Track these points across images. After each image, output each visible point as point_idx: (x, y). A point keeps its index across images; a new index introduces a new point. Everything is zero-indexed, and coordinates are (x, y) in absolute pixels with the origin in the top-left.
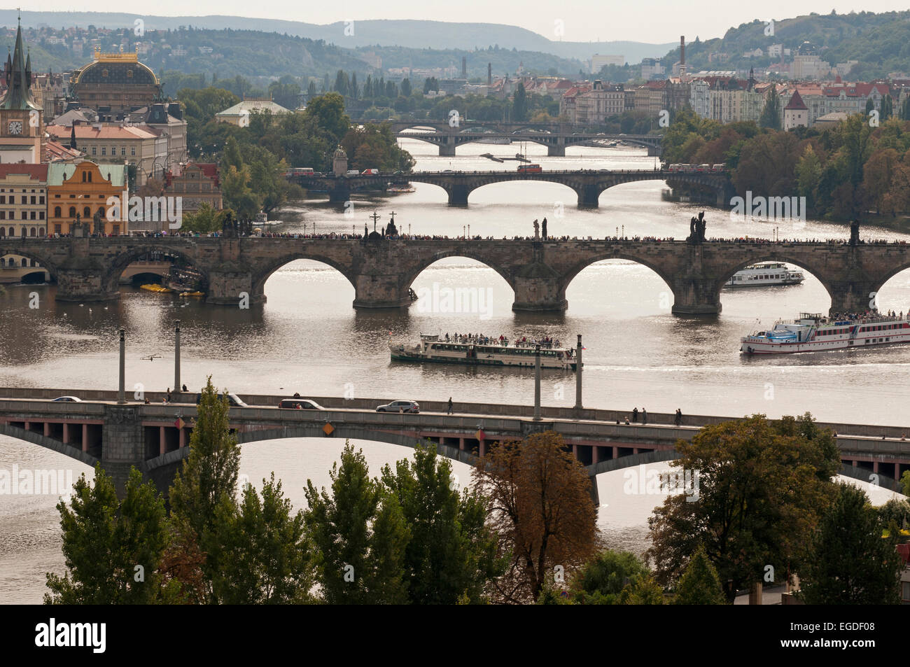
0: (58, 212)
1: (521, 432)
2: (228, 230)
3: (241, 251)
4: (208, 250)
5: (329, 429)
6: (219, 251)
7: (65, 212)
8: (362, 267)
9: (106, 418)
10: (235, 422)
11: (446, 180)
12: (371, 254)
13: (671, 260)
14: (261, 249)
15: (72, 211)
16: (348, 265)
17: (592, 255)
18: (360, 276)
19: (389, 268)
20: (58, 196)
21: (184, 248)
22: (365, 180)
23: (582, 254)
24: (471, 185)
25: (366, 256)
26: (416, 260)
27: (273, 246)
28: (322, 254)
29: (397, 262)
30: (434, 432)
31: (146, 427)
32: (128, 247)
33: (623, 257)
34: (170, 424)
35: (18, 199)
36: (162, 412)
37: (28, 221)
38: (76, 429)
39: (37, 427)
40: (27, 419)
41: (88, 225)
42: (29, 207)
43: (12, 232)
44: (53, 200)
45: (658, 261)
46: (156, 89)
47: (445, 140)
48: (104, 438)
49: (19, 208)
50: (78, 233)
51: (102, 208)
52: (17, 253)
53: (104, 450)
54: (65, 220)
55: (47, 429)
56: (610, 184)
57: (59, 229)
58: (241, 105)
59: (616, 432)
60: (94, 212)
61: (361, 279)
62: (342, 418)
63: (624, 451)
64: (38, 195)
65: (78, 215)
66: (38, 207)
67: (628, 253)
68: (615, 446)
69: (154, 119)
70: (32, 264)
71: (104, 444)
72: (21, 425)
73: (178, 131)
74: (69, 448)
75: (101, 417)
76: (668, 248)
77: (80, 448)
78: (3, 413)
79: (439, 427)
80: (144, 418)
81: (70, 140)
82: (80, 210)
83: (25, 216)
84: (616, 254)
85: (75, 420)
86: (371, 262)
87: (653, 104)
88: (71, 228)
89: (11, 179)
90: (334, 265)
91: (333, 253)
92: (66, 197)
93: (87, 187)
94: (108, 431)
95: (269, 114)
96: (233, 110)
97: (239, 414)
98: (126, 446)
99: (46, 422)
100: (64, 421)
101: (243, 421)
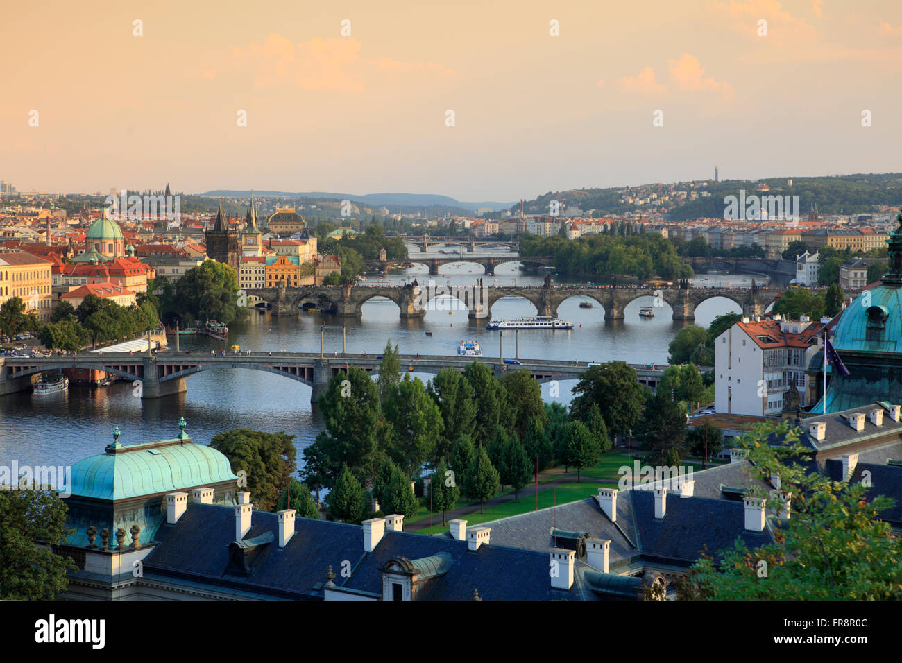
0: (270, 277)
1: (493, 369)
2: (346, 284)
5: (411, 368)
6: (342, 293)
7: (273, 277)
8: (403, 299)
9: (315, 365)
11: (428, 262)
12: (407, 294)
13: (536, 295)
14: (360, 292)
15: (277, 277)
16: (397, 299)
17: (502, 293)
20: (270, 270)
21: (327, 292)
23: (499, 293)
24: (439, 264)
25: (405, 295)
27: (365, 291)
28: (387, 294)
31: (332, 369)
32: (302, 292)
33: (516, 294)
34: (343, 367)
35: (253, 272)
36: (340, 362)
37: (258, 281)
38: (302, 370)
39: (285, 369)
40: (281, 365)
41: (284, 283)
42: (258, 275)
43: (250, 285)
44: (268, 272)
45: (530, 296)
46: (304, 224)
47: (423, 244)
48: (314, 373)
49: (253, 275)
50: (281, 286)
51: (289, 276)
52: (254, 295)
53: (314, 378)
54: (274, 281)
55: (289, 369)
56: (499, 263)
57: (270, 284)
58: (338, 230)
59: (535, 368)
60: (286, 277)
61: (403, 304)
62: (417, 364)
63: (539, 377)
64: (262, 270)
65: (279, 278)
66: (262, 275)
67: (517, 292)
68: (535, 374)
69: (305, 237)
70: (260, 299)
71: (314, 376)
72: (278, 368)
73: (313, 242)
74: (299, 378)
75: (313, 364)
76: (535, 290)
77: (304, 378)
78: (270, 363)
79: (459, 367)
80: (332, 364)
81: (269, 246)
82: (279, 276)
83: (256, 279)
84: (512, 292)
85: (302, 366)
86: (407, 297)
87: (510, 229)
88: (277, 284)
89: (250, 263)
90: (391, 298)
91: (391, 294)
92: (273, 271)
93: (282, 266)
94: (316, 371)
95: (350, 234)
96: (334, 232)
97: (373, 363)
98: (324, 377)
99: (289, 366)
100: (297, 366)
101: (374, 366)
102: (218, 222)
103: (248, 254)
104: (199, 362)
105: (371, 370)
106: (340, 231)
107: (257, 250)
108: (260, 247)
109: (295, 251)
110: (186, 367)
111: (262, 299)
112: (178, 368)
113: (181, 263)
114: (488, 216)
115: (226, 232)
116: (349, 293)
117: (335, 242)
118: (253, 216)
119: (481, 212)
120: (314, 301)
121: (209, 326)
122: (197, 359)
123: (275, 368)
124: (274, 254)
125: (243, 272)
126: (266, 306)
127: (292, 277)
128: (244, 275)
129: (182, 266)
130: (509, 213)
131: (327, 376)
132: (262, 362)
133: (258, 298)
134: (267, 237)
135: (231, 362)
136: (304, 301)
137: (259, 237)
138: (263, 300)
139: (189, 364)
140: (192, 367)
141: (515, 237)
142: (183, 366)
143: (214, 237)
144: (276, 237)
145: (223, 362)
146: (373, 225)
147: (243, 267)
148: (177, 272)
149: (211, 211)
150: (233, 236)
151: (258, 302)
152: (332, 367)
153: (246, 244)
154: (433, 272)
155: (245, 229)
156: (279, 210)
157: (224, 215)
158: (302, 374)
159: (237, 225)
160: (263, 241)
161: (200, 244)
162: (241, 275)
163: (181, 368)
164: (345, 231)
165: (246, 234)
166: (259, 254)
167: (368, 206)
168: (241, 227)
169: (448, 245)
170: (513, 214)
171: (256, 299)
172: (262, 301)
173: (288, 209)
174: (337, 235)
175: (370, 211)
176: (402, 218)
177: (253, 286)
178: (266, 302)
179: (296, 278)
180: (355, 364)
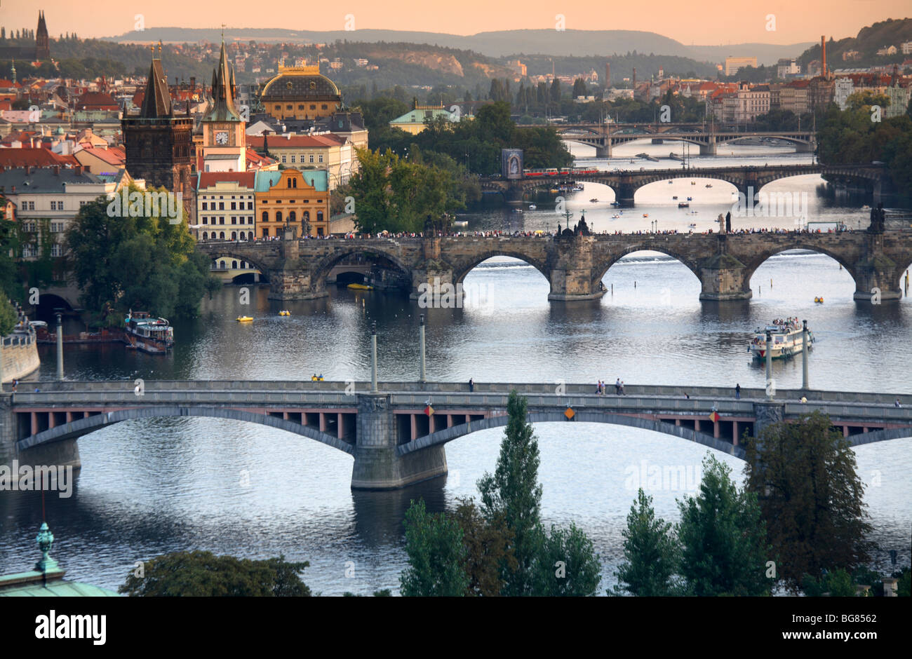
0: (265, 216)
1: (753, 414)
2: (429, 230)
3: (442, 250)
4: (410, 250)
5: (570, 414)
6: (421, 250)
7: (272, 217)
8: (557, 262)
9: (359, 407)
10: (481, 409)
11: (613, 179)
12: (565, 250)
13: (852, 249)
14: (460, 247)
15: (279, 216)
16: (543, 261)
17: (775, 246)
18: (555, 271)
19: (582, 263)
20: (265, 202)
21: (388, 248)
22: (537, 181)
23: (767, 245)
24: (637, 183)
25: (560, 252)
26: (607, 255)
27: (471, 245)
28: (518, 251)
29: (589, 257)
30: (671, 415)
31: (397, 415)
32: (335, 248)
33: (805, 247)
34: (420, 412)
35: (228, 206)
36: (413, 400)
37: (238, 226)
39: (295, 417)
40: (286, 410)
41: (295, 228)
42: (238, 212)
43: (222, 235)
44: (260, 206)
45: (839, 251)
46: (338, 99)
47: (602, 141)
48: (358, 426)
49: (228, 213)
50: (288, 236)
51: (306, 213)
52: (230, 255)
53: (358, 437)
54: (272, 225)
55: (304, 418)
56: (770, 179)
57: (266, 232)
58: (413, 113)
59: (846, 412)
60: (299, 216)
61: (555, 273)
62: (583, 403)
63: (855, 431)
64: (246, 201)
65: (284, 217)
66: (247, 212)
67: (810, 243)
68: (845, 424)
69: (338, 127)
70: (243, 266)
71: (358, 431)
72: (280, 415)
73: (360, 138)
74: (325, 436)
75: (355, 405)
76: (849, 238)
77: (336, 436)
78: (263, 404)
79: (675, 410)
80: (396, 406)
81: (261, 150)
82: (286, 215)
83: (234, 221)
84: (798, 244)
85: (331, 410)
86: (565, 257)
87: (798, 101)
88: (280, 231)
89: (221, 187)
90: (529, 261)
91: (529, 250)
92: (272, 202)
93: (292, 193)
94: (362, 420)
95: (442, 120)
96: (406, 118)
97: (485, 401)
98: (379, 433)
99: (303, 411)
100: (321, 411)
101: (488, 407)
102: (149, 97)
103: (215, 167)
104: (107, 403)
105: (481, 417)
106: (420, 115)
107: (236, 157)
108: (243, 151)
109: (321, 160)
110: (78, 416)
111: (247, 265)
112: (61, 418)
113: (69, 189)
114: (748, 76)
115: (166, 119)
116: (437, 251)
117: (408, 137)
118: (226, 82)
119: (731, 67)
120: (365, 269)
121: (133, 325)
122: (104, 398)
123: (274, 414)
124: (274, 167)
125: (205, 206)
126: (257, 279)
127: (313, 217)
128: (209, 212)
129: (71, 194)
130: (794, 69)
131: (385, 432)
132: (246, 403)
133: (239, 262)
134: (259, 129)
135: (177, 403)
136: (340, 269)
137: (239, 130)
138: (251, 267)
139: (86, 409)
140: (92, 414)
141: (806, 121)
142: (73, 413)
143: (140, 131)
144: (279, 130)
145: (160, 403)
146: (491, 102)
147: (206, 195)
148: (61, 208)
149: (138, 74)
150: (183, 127)
151: (239, 272)
152: (396, 412)
153: (211, 145)
154: (624, 200)
155: (209, 111)
156: (283, 70)
157: (164, 81)
158: (332, 429)
159: (194, 103)
160: (249, 139)
161: (111, 146)
162: (201, 213)
163: (69, 417)
164: (429, 115)
165: (210, 123)
166: (240, 166)
167: (485, 60)
168: (202, 108)
169: (657, 142)
170: (804, 70)
171: (234, 264)
172: (247, 270)
173: (306, 68)
174: (411, 124)
175: (486, 69)
176: (556, 81)
177: (228, 236)
178: (256, 272)
179: (320, 217)
180: (445, 406)
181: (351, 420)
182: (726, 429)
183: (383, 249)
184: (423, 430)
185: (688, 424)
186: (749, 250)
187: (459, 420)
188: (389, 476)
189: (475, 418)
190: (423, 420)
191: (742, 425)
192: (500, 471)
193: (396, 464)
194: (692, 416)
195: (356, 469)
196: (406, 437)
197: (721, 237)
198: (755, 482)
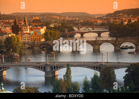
0: (32, 39)
1: (101, 65)
5: (75, 66)
7: (33, 39)
9: (45, 65)
13: (114, 42)
15: (34, 39)
23: (102, 42)
24: (84, 33)
30: (89, 66)
32: (42, 43)
34: (54, 66)
35: (26, 37)
36: (53, 64)
37: (28, 40)
38: (42, 67)
39: (37, 67)
40: (35, 66)
42: (28, 38)
44: (31, 37)
45: (112, 43)
46: (42, 22)
47: (79, 28)
49: (27, 39)
50: (35, 41)
51: (38, 38)
52: (27, 44)
53: (45, 70)
56: (102, 33)
57: (32, 41)
59: (113, 65)
62: (77, 64)
63: (115, 68)
64: (29, 37)
66: (29, 38)
67: (108, 42)
68: (113, 67)
69: (42, 26)
73: (45, 28)
77: (42, 70)
78: (32, 65)
80: (51, 65)
81: (31, 29)
82: (35, 39)
84: (106, 42)
85: (42, 66)
87: (106, 22)
88: (34, 41)
89: (25, 35)
92: (33, 37)
93: (35, 35)
94: (46, 67)
95: (56, 25)
96: (52, 25)
97: (63, 64)
98: (48, 69)
99: (38, 66)
100: (40, 66)
101: (64, 65)
102: (15, 22)
103: (25, 32)
104: (10, 66)
106: (53, 24)
107: (28, 31)
108: (28, 30)
109: (39, 31)
112: (3, 68)
114: (98, 18)
115: (18, 25)
117: (52, 28)
118: (26, 20)
119: (96, 17)
120: (46, 46)
121: (13, 54)
122: (10, 65)
123: (34, 67)
124: (33, 32)
127: (39, 39)
128: (24, 38)
129: (4, 36)
130: (105, 17)
134: (31, 27)
135: (20, 65)
137: (28, 26)
139: (7, 66)
141: (107, 24)
143: (14, 27)
144: (33, 27)
145: (17, 65)
146: (63, 22)
147: (24, 36)
148: (3, 38)
149: (13, 19)
150: (20, 26)
153: (24, 29)
154: (82, 36)
155: (24, 24)
156: (34, 18)
157: (17, 20)
159: (22, 23)
160: (29, 28)
161: (10, 29)
163: (5, 68)
164: (55, 24)
165: (24, 26)
166: (28, 32)
167: (61, 16)
168: (23, 24)
169: (87, 28)
170: (106, 18)
172: (29, 46)
173: (37, 18)
174: (52, 26)
175: (62, 18)
176: (72, 19)
177: (27, 42)
178: (31, 47)
179: (40, 39)
180: (58, 65)
181: (44, 67)
182: (97, 68)
183: (48, 43)
184: (55, 69)
185: (92, 67)
186: (99, 43)
187: (60, 67)
188: (50, 75)
189: (62, 67)
190: (55, 67)
191: (99, 67)
192: (66, 74)
193: (51, 74)
194: (92, 66)
195: (45, 74)
196: (52, 70)
197: (96, 41)
198: (101, 75)
